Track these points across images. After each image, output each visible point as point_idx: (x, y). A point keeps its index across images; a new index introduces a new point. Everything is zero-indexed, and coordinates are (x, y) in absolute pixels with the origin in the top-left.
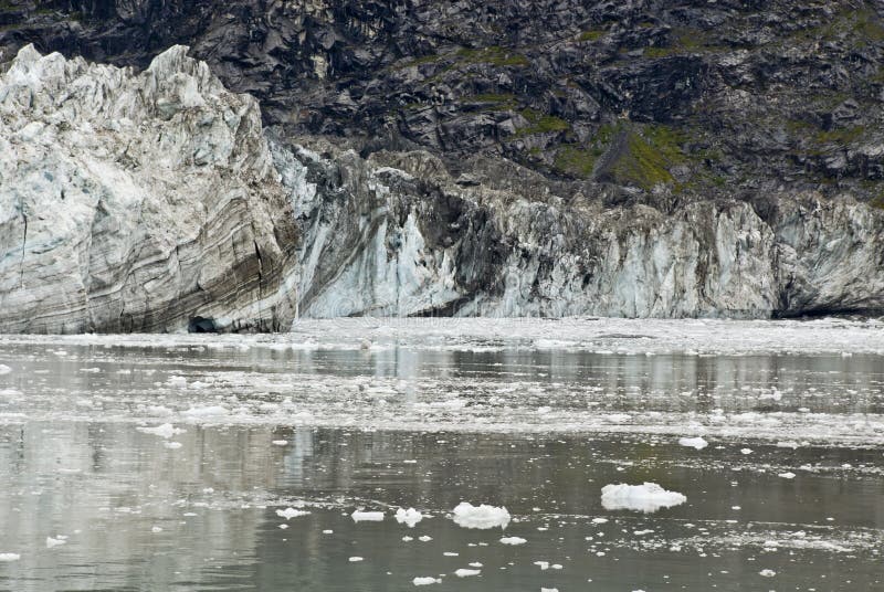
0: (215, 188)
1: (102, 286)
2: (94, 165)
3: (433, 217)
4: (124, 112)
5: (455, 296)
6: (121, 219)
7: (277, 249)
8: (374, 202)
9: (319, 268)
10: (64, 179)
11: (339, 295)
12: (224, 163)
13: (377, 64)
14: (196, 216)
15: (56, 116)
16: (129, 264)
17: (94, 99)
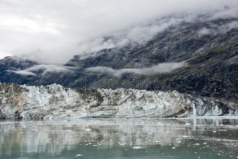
0: (177, 104)
1: (165, 113)
2: (164, 102)
3: (219, 105)
4: (168, 97)
5: (222, 114)
6: (167, 107)
7: (184, 109)
8: (211, 104)
9: (205, 111)
10: (161, 103)
11: (207, 114)
12: (179, 101)
13: (221, 89)
14: (175, 106)
15: (161, 98)
16: (168, 111)
17: (165, 96)
